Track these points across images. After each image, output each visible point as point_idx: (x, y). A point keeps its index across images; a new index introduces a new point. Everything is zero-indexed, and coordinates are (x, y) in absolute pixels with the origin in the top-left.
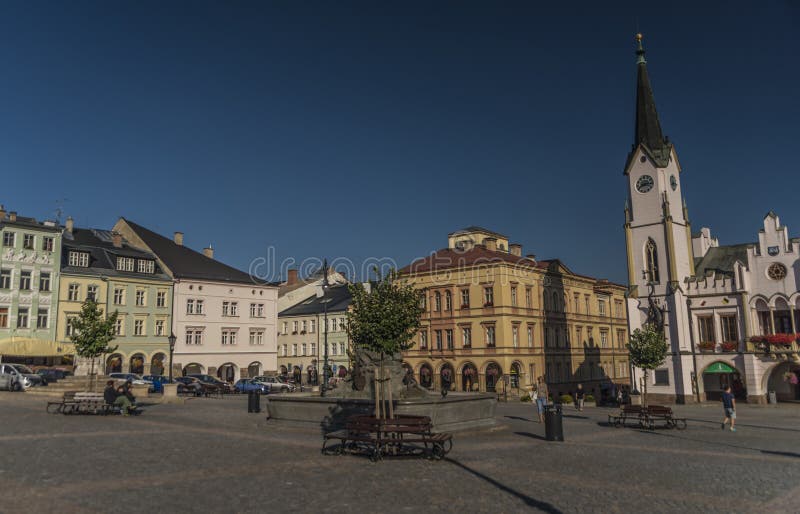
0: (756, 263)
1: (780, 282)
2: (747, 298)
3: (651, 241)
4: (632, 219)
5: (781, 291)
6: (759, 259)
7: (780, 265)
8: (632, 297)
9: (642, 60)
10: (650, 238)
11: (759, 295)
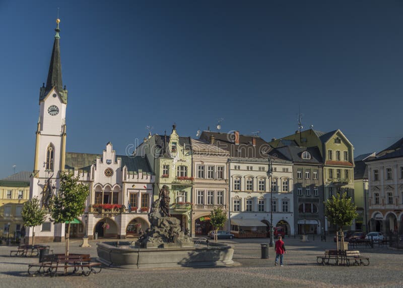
0: (100, 166)
1: (110, 178)
2: (94, 184)
3: (51, 145)
4: (41, 129)
5: (110, 183)
6: (102, 165)
7: (110, 169)
8: (36, 177)
9: (58, 35)
10: (51, 143)
11: (99, 183)
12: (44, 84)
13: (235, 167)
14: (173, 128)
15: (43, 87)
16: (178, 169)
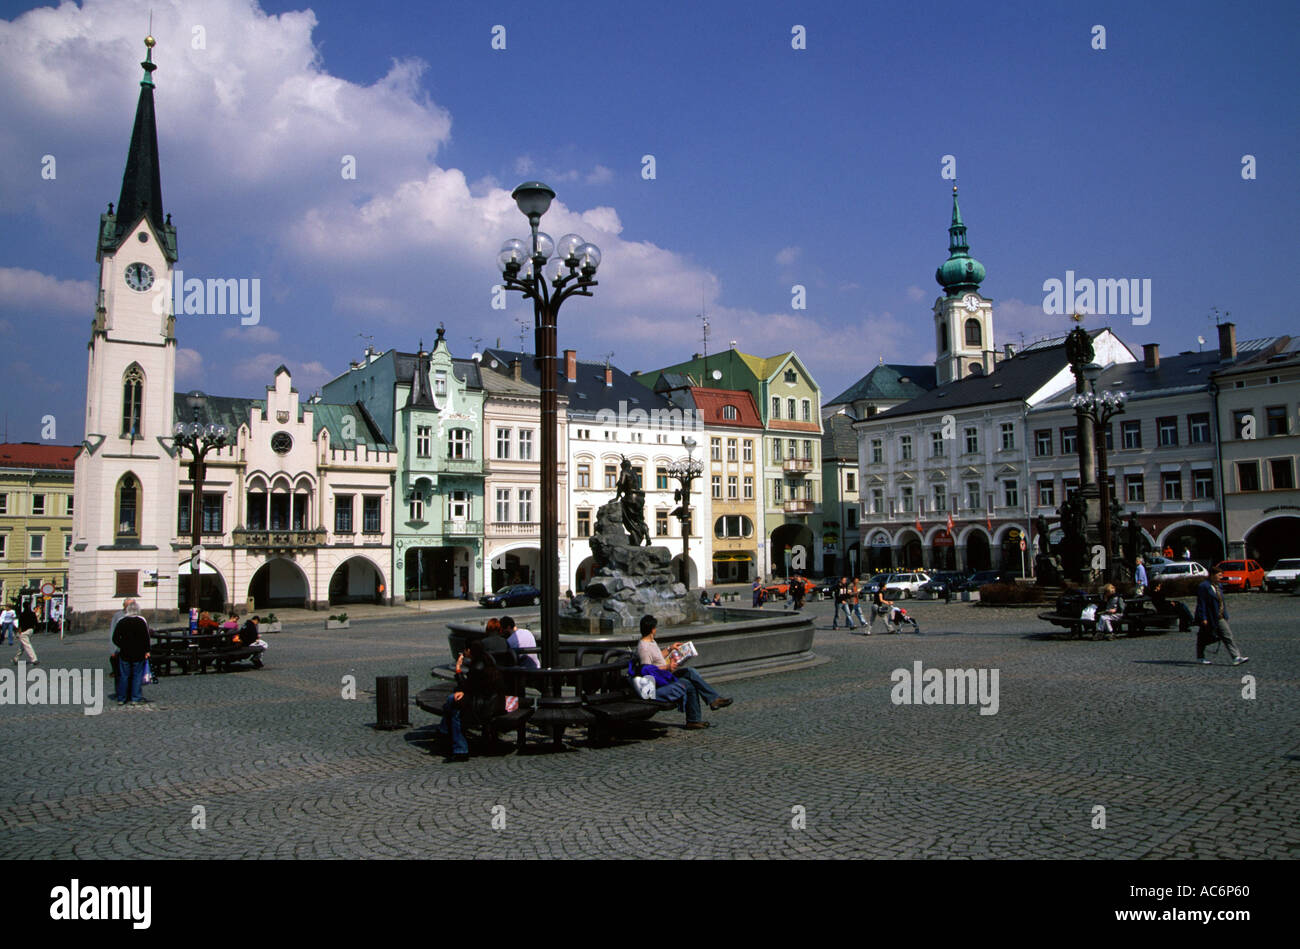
0: (261, 430)
1: (285, 458)
3: (136, 369)
5: (285, 469)
6: (264, 424)
10: (135, 364)
11: (258, 470)
12: (111, 206)
13: (580, 432)
14: (436, 336)
15: (110, 213)
16: (451, 437)
